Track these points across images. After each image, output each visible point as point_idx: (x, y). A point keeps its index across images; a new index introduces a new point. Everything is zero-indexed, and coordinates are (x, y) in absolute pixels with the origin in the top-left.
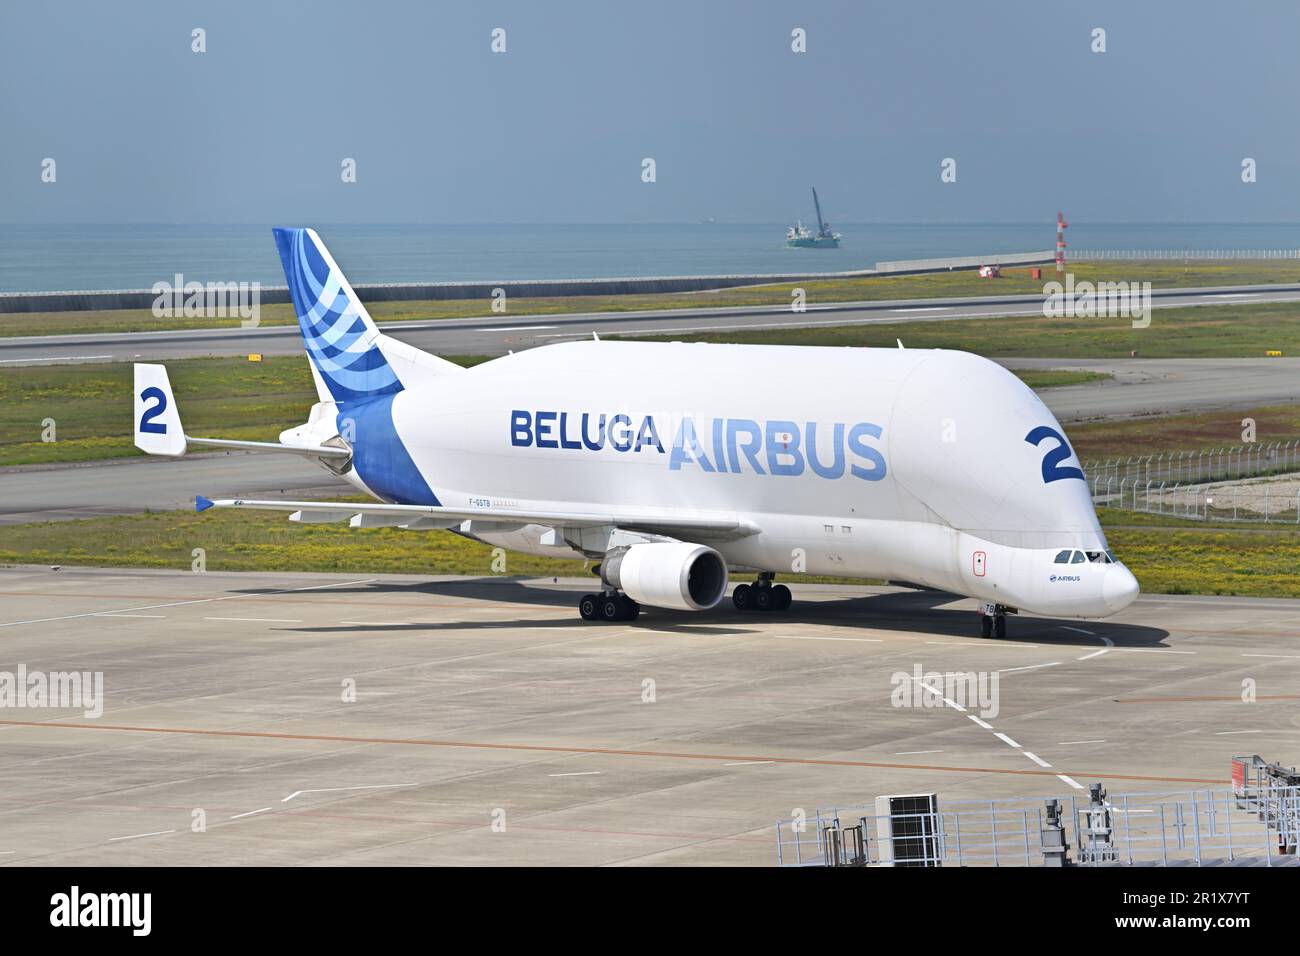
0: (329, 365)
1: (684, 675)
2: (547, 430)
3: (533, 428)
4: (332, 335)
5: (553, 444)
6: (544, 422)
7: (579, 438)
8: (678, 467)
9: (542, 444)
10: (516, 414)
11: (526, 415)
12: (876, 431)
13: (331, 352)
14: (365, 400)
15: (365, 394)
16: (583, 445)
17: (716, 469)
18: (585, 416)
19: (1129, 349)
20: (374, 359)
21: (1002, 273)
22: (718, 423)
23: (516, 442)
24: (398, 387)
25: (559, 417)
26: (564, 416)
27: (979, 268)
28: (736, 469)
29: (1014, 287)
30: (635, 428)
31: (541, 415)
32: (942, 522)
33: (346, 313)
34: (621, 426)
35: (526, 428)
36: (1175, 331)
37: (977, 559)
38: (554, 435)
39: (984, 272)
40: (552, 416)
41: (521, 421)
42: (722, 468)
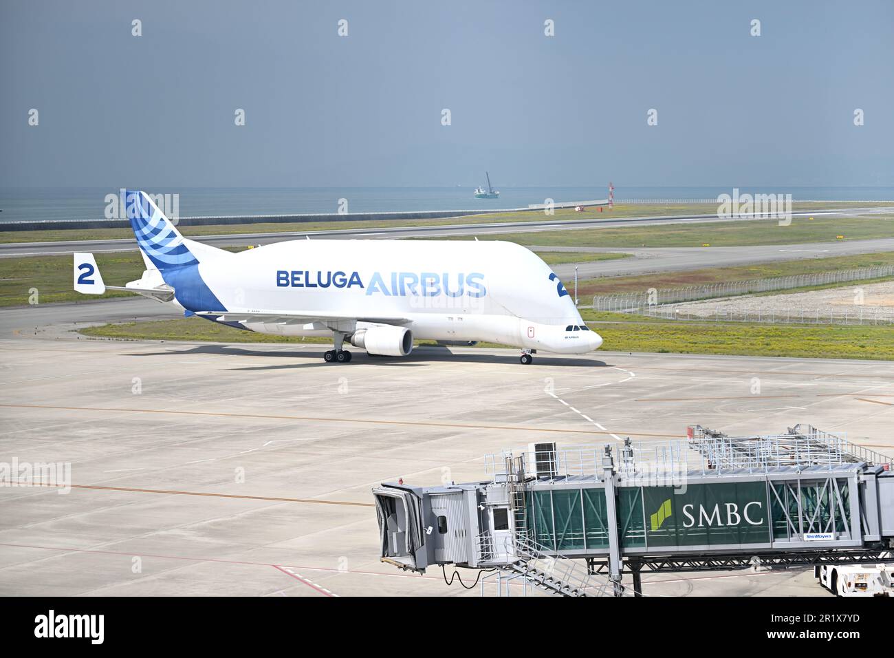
0: (154, 253)
1: (443, 389)
2: (298, 279)
3: (290, 279)
4: (156, 239)
5: (302, 285)
6: (296, 276)
7: (316, 282)
8: (371, 294)
9: (294, 285)
10: (279, 273)
11: (286, 273)
12: (482, 277)
13: (156, 247)
14: (177, 268)
15: (177, 265)
16: (318, 285)
17: (392, 294)
18: (319, 273)
19: (642, 243)
20: (182, 249)
21: (585, 209)
22: (394, 275)
23: (279, 285)
24: (196, 262)
25: (304, 273)
26: (307, 273)
27: (574, 207)
28: (403, 294)
29: (590, 215)
30: (348, 277)
31: (293, 273)
32: (512, 314)
33: (165, 229)
34: (340, 276)
35: (286, 279)
36: (662, 235)
37: (530, 329)
38: (302, 281)
39: (577, 209)
40: (301, 273)
41: (282, 275)
42: (396, 294)
